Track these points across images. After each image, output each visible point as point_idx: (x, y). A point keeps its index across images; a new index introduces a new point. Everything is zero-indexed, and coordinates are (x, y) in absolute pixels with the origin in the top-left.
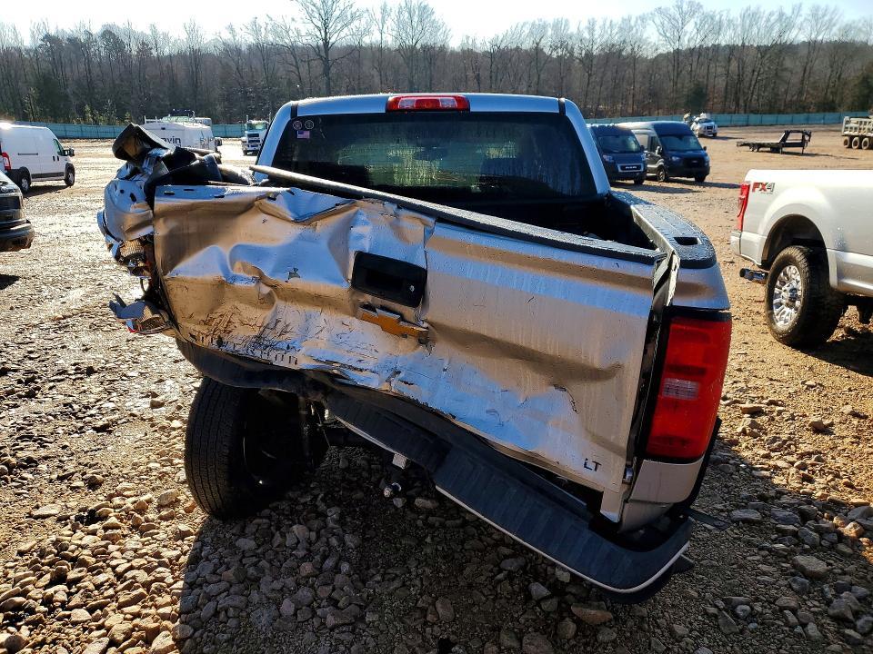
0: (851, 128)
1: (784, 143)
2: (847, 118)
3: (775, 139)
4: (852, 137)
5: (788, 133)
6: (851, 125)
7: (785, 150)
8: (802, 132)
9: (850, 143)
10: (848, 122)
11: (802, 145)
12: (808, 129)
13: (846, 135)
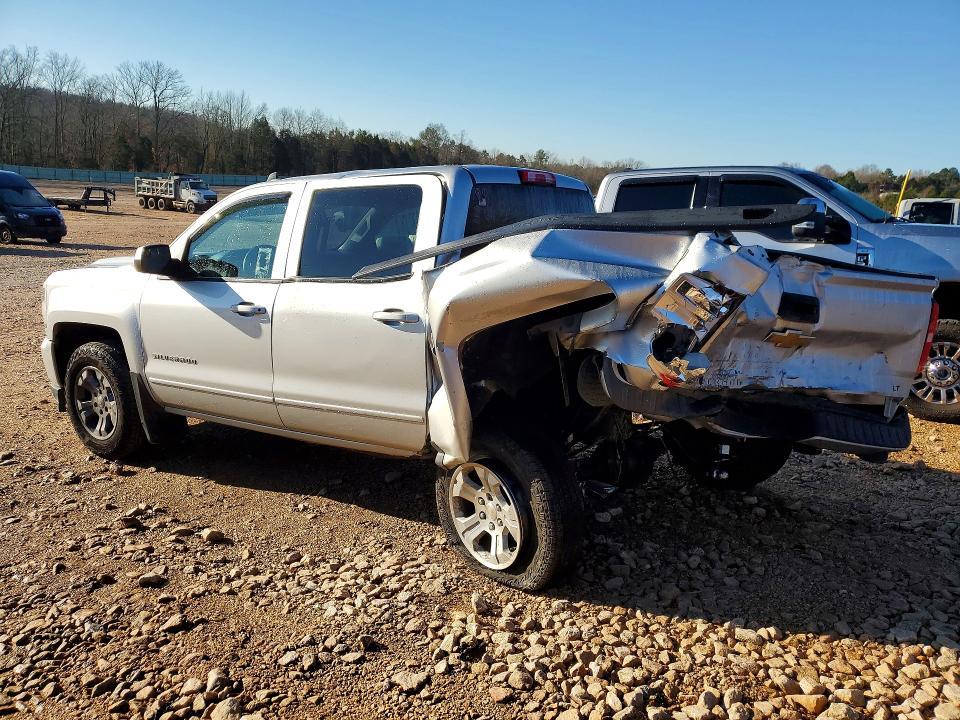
0: (144, 189)
1: (87, 201)
2: (137, 178)
3: (78, 196)
4: (147, 198)
5: (89, 191)
6: (144, 185)
7: (89, 208)
8: (104, 190)
9: (146, 202)
10: (139, 182)
11: (105, 202)
12: (109, 187)
13: (140, 195)
